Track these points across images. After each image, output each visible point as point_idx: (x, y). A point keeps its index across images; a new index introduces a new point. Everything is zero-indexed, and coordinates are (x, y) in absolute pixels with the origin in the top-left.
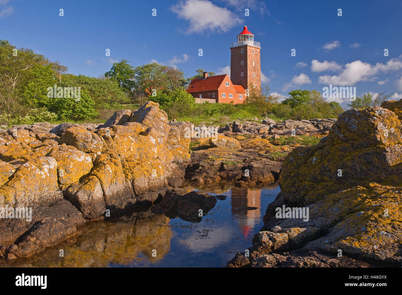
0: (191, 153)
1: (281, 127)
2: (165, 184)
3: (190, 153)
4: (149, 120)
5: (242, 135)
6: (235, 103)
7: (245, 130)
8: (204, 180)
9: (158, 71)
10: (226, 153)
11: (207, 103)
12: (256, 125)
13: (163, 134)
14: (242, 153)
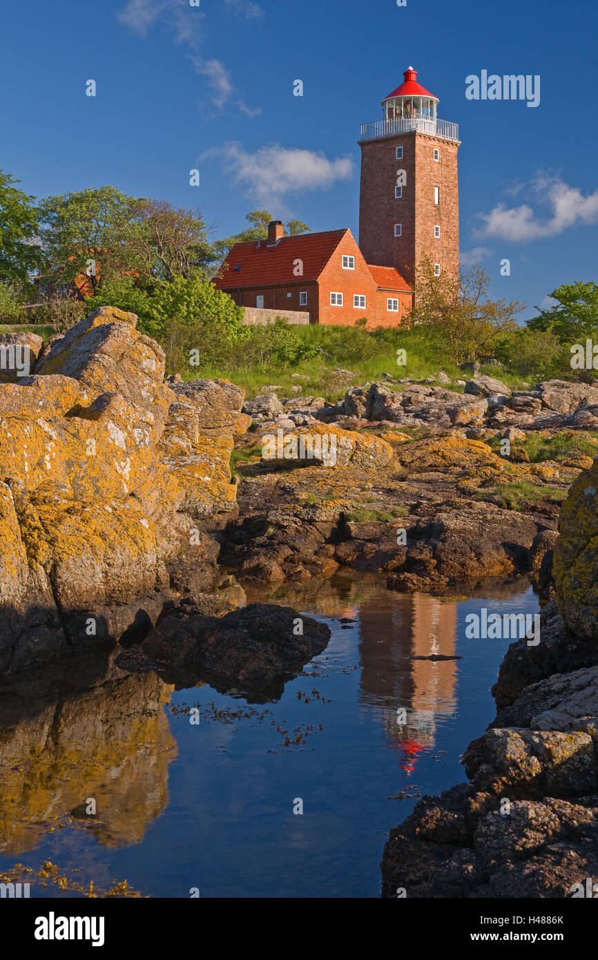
0: (238, 480)
1: (527, 404)
2: (158, 579)
3: (233, 481)
4: (102, 370)
5: (400, 430)
6: (372, 325)
7: (410, 412)
8: (284, 571)
9: (119, 214)
10: (352, 483)
11: (280, 323)
12: (445, 397)
13: (150, 417)
14: (404, 484)
